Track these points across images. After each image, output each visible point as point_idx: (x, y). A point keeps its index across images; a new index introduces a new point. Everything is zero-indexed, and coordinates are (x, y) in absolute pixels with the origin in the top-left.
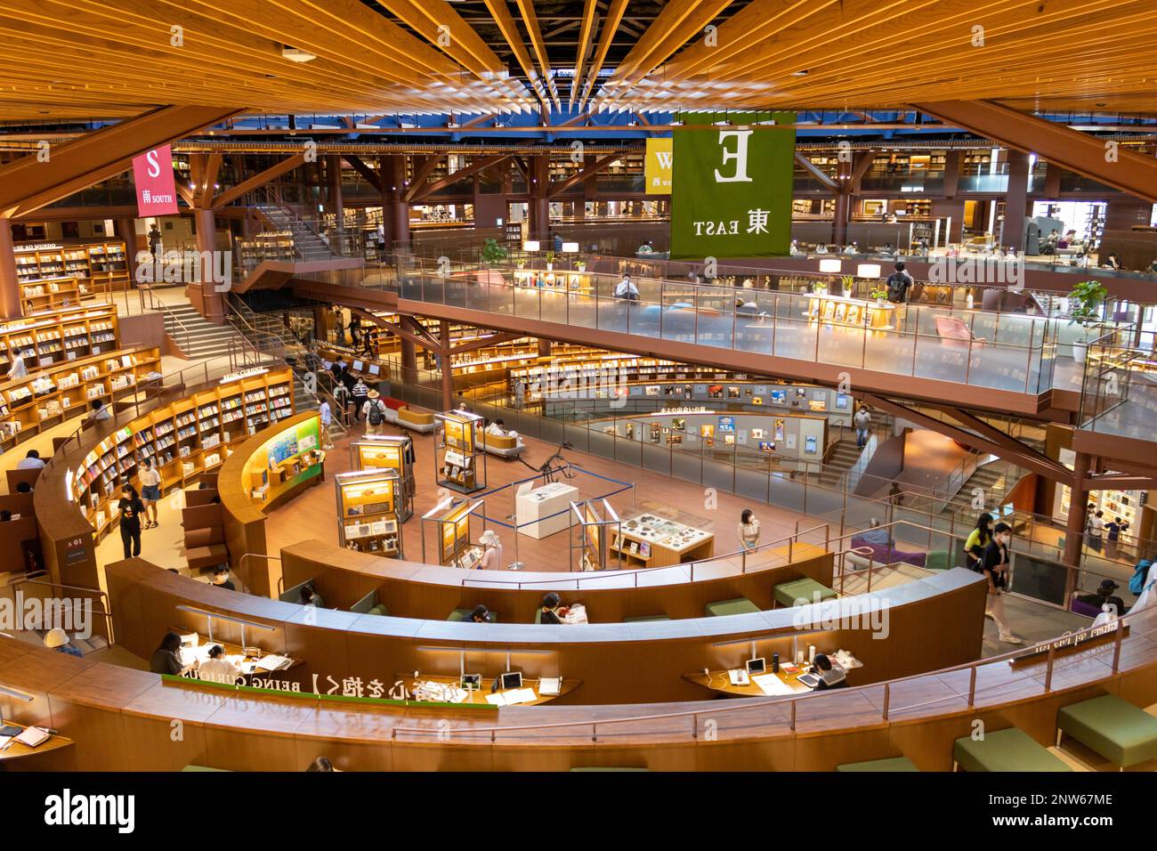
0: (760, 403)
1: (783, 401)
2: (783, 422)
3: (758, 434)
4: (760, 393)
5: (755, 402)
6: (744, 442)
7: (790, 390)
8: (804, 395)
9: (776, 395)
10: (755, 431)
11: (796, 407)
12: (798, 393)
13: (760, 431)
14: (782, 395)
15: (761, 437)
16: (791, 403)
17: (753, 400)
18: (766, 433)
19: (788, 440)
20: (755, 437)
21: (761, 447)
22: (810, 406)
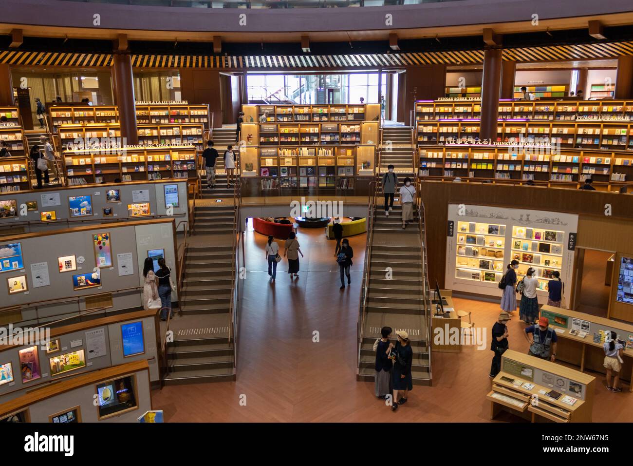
0: (53, 218)
1: (88, 212)
2: (106, 238)
3: (68, 263)
4: (50, 204)
5: (44, 219)
6: (46, 281)
7: (98, 193)
8: (118, 198)
9: (76, 204)
10: (62, 260)
11: (110, 217)
12: (109, 197)
13: (72, 258)
14: (86, 203)
15: (74, 267)
16: (102, 212)
17: (40, 216)
18: (82, 259)
19: (120, 263)
20: (64, 269)
21: (76, 284)
22: (130, 212)
